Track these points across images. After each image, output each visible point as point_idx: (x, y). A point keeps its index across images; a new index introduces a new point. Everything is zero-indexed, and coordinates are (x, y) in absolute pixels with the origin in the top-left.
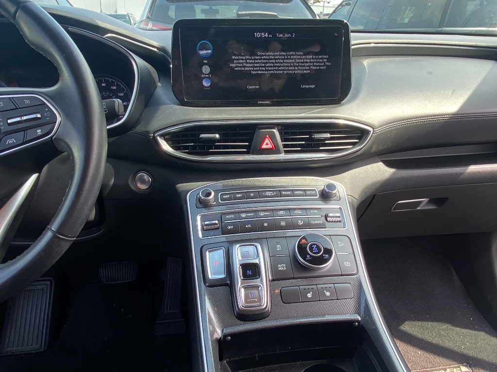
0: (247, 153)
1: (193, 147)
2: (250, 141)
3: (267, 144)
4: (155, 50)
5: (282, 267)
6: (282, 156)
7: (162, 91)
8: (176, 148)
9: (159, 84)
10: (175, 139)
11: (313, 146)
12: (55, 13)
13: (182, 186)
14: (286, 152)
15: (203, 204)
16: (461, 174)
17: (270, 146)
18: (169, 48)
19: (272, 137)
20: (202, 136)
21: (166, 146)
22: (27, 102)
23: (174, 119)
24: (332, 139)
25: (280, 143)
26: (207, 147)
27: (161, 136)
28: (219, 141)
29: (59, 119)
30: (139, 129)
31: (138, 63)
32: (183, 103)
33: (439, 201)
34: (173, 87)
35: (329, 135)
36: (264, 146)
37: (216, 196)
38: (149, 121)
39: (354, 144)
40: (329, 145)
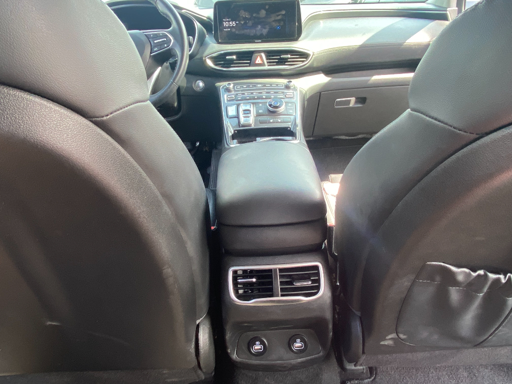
0: (249, 66)
1: (224, 64)
2: (250, 60)
3: (258, 61)
4: (205, 18)
5: (260, 111)
6: (266, 67)
7: (209, 39)
8: (216, 65)
9: (207, 36)
10: (215, 60)
11: (282, 62)
12: (174, 4)
13: (218, 84)
14: (268, 65)
15: (228, 90)
16: (369, 80)
17: (260, 62)
18: (212, 17)
19: (261, 57)
20: (227, 57)
21: (210, 63)
22: (161, 34)
23: (214, 50)
24: (291, 58)
25: (265, 61)
26: (229, 63)
27: (208, 58)
28: (235, 60)
29: (172, 41)
30: (198, 57)
31: (197, 25)
32: (219, 43)
33: (362, 100)
34: (214, 37)
35: (289, 56)
36: (257, 62)
37: (234, 87)
38: (203, 53)
39: (303, 61)
40: (290, 62)
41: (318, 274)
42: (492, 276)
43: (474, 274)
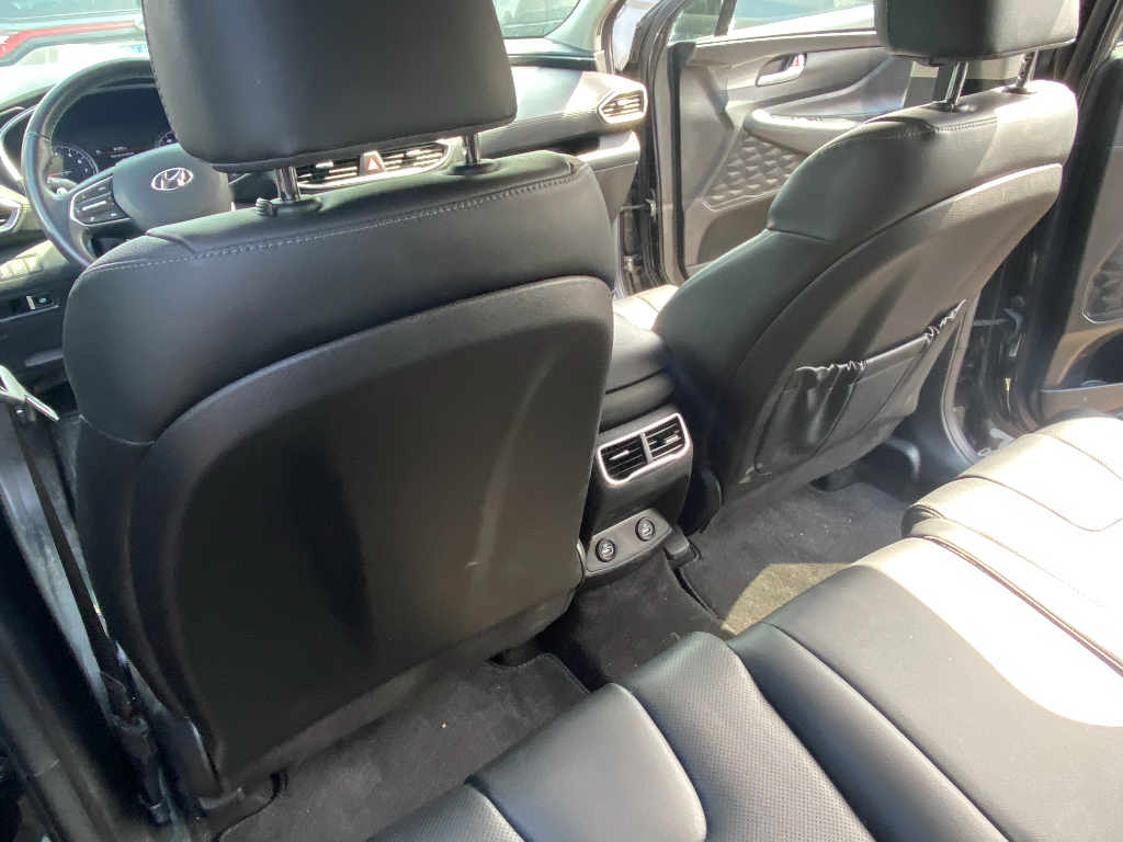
0: (358, 175)
1: (313, 177)
2: (358, 165)
3: (372, 166)
11: (408, 162)
14: (389, 171)
17: (376, 167)
19: (375, 159)
20: (318, 165)
24: (420, 155)
25: (383, 164)
26: (322, 175)
28: (332, 169)
35: (419, 152)
36: (370, 168)
39: (439, 158)
40: (420, 161)
41: (679, 427)
42: (841, 367)
43: (829, 369)
